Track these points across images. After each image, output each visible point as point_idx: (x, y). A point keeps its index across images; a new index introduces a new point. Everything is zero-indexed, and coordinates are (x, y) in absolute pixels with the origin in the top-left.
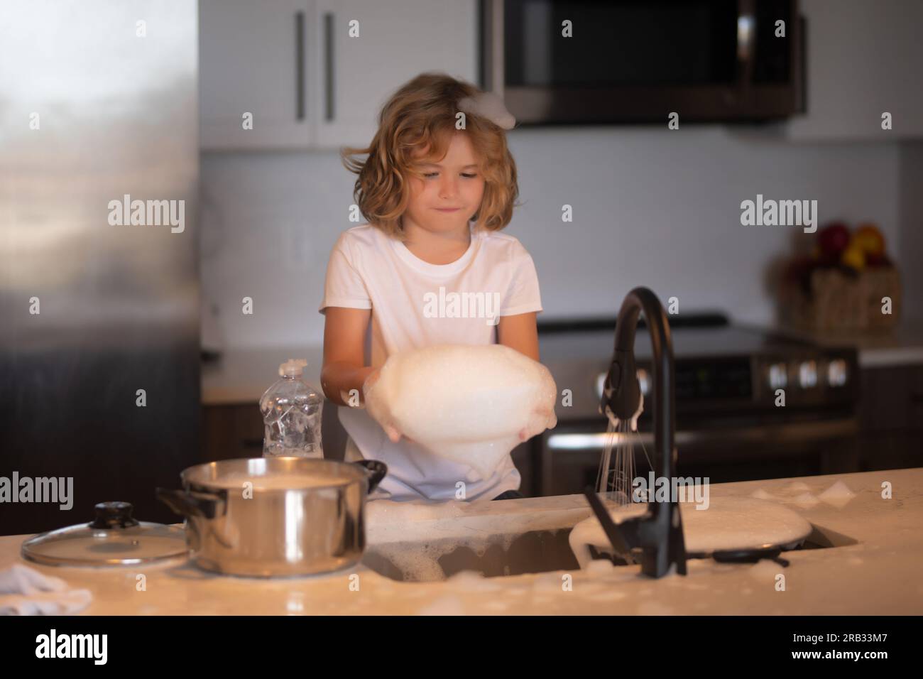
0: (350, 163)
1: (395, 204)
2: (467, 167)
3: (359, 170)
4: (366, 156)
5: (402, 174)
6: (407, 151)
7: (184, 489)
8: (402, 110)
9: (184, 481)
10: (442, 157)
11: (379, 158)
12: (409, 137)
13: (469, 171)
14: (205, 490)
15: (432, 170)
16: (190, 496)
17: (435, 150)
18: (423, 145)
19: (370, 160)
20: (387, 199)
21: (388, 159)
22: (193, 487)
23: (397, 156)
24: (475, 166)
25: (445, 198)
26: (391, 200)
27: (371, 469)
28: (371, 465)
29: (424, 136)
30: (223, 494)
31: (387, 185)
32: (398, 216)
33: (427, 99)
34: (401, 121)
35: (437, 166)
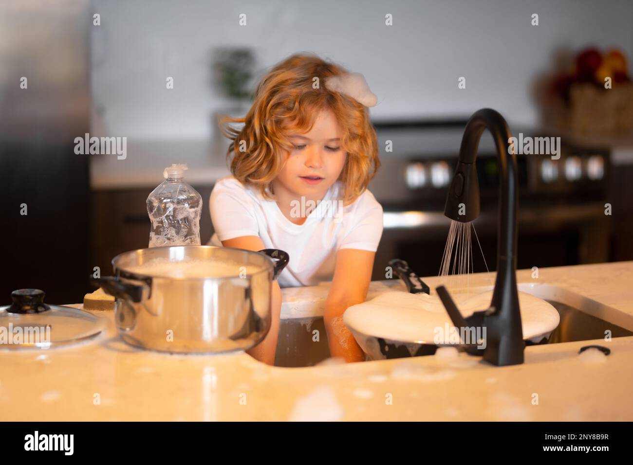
0: (227, 131)
1: (267, 170)
2: (332, 140)
3: (234, 137)
4: (243, 125)
5: (272, 144)
6: (278, 122)
7: (115, 275)
8: (274, 87)
9: (114, 268)
10: (308, 130)
11: (253, 128)
12: (279, 110)
13: (333, 145)
14: (133, 277)
15: (300, 142)
16: (120, 282)
17: (303, 123)
18: (293, 118)
19: (245, 129)
20: (261, 164)
21: (261, 129)
22: (124, 274)
23: (269, 127)
24: (338, 139)
25: (311, 167)
26: (264, 166)
27: (275, 257)
28: (275, 253)
29: (294, 110)
30: (148, 280)
31: (260, 152)
32: (269, 181)
33: (298, 77)
34: (274, 96)
35: (305, 138)
